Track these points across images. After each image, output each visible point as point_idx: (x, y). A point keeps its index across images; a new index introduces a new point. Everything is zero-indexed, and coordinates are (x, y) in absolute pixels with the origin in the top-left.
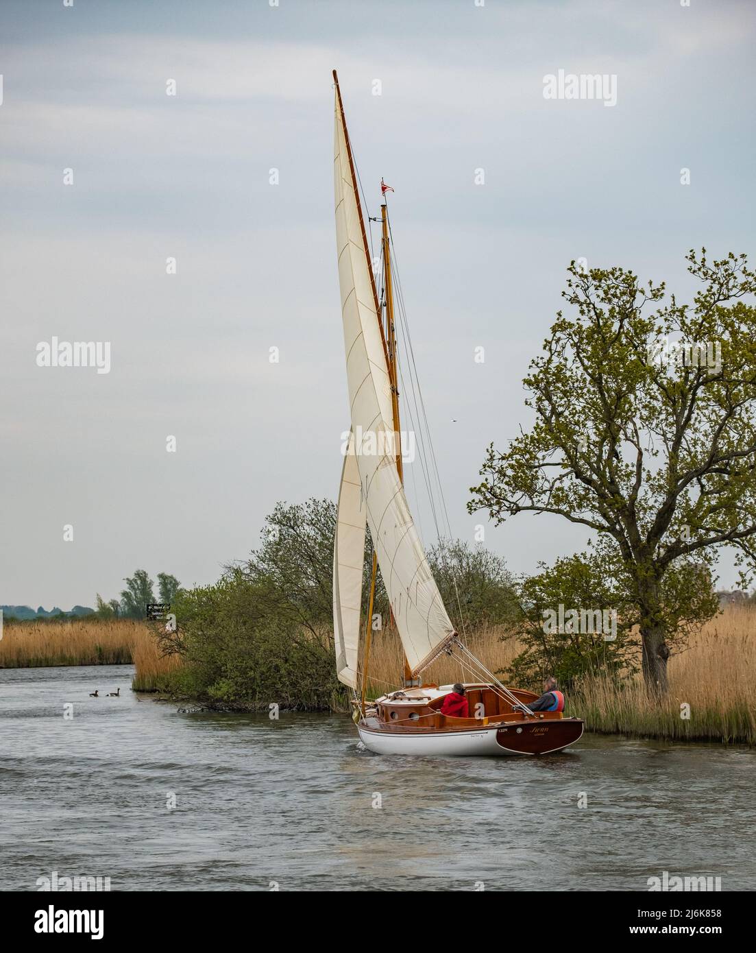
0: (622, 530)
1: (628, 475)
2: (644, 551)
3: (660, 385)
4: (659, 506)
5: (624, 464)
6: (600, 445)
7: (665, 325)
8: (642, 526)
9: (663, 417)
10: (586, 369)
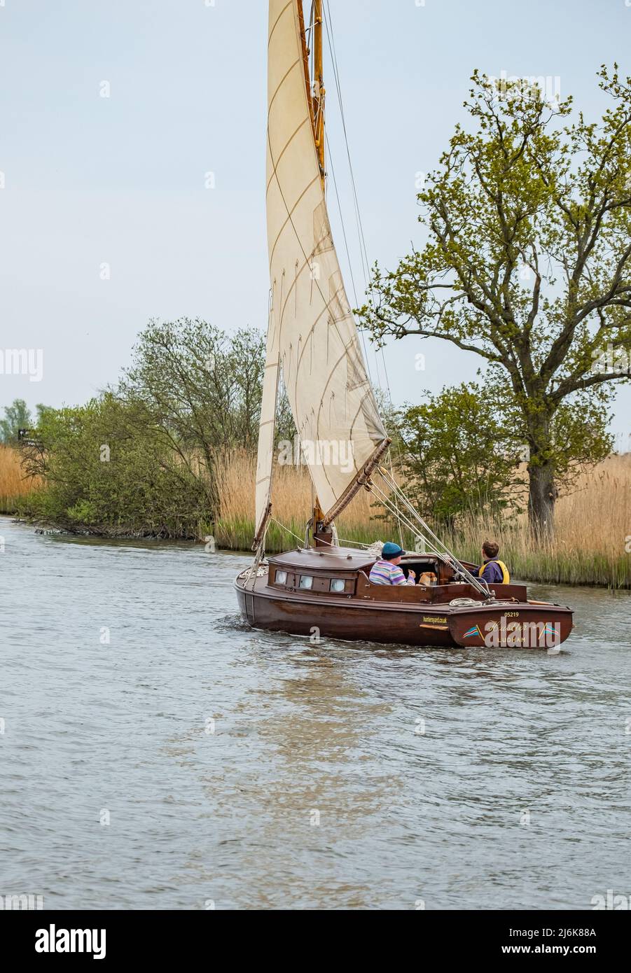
0: (515, 360)
1: (524, 302)
2: (536, 384)
3: (563, 207)
4: (555, 336)
5: (520, 290)
6: (495, 268)
7: (571, 144)
8: (536, 357)
9: (564, 242)
10: (485, 186)
